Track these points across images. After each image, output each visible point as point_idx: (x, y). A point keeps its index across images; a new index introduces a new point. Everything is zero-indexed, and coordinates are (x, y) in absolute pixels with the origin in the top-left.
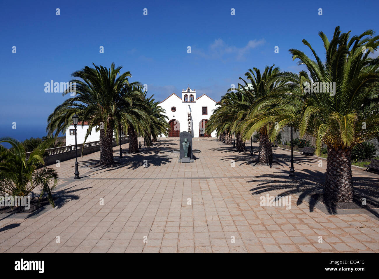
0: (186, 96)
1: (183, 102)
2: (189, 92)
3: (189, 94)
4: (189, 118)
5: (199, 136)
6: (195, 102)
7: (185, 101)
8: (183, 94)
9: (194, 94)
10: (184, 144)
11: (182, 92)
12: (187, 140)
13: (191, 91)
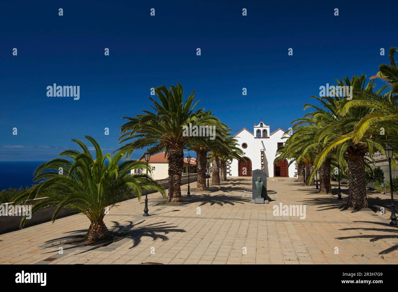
0: (258, 131)
1: (255, 138)
2: (262, 126)
3: (262, 129)
4: (262, 155)
5: (274, 176)
6: (269, 138)
7: (257, 136)
8: (255, 130)
9: (268, 129)
10: (257, 183)
11: (254, 127)
12: (261, 179)
13: (264, 125)
